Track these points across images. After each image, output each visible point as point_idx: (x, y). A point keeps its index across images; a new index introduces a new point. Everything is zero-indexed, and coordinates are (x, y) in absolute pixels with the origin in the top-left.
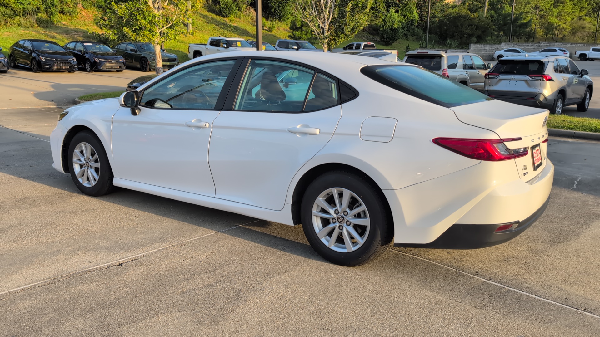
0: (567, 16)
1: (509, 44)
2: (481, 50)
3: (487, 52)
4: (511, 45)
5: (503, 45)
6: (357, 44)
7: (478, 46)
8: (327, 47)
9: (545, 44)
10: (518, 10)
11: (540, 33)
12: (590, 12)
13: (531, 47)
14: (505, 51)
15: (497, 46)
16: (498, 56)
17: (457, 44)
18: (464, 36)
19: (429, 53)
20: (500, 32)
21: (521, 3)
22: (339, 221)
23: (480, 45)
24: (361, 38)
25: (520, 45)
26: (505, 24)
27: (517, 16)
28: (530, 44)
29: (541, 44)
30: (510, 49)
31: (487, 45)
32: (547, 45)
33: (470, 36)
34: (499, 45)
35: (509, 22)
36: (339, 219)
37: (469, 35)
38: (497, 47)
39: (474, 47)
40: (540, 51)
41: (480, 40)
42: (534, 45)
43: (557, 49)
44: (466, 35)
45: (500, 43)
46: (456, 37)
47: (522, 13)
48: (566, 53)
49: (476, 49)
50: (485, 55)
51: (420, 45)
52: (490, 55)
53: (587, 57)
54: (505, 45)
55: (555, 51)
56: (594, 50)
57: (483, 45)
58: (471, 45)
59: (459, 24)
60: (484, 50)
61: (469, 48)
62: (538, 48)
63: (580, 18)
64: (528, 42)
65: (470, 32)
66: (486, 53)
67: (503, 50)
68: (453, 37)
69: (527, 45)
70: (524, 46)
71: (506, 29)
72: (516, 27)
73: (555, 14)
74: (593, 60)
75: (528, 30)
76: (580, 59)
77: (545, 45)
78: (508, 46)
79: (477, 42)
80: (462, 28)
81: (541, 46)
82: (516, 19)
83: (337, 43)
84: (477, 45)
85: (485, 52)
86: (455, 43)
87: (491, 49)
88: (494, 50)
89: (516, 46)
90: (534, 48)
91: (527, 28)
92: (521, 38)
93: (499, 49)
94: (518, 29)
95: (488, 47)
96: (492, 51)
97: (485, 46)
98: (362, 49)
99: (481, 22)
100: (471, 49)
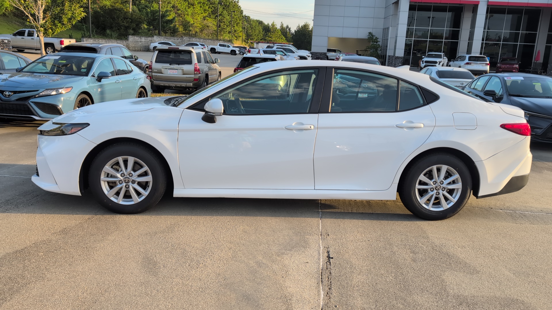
0: (197, 16)
1: (160, 37)
2: (138, 41)
3: (143, 43)
4: (162, 38)
5: (156, 38)
6: (29, 31)
7: (136, 37)
8: (43, 35)
9: (186, 38)
10: (163, 8)
11: (181, 29)
12: (210, 14)
13: (177, 41)
14: (159, 43)
15: (151, 38)
16: (154, 48)
17: (117, 35)
18: (121, 28)
19: (180, 49)
20: (150, 26)
21: (165, 2)
22: (437, 189)
23: (137, 37)
24: (15, 23)
25: (168, 39)
26: (154, 20)
27: (163, 13)
28: (176, 38)
29: (184, 39)
30: (163, 42)
31: (143, 37)
32: (188, 39)
33: (127, 28)
34: (152, 38)
35: (157, 18)
36: (437, 187)
37: (125, 27)
38: (151, 40)
39: (132, 39)
40: (185, 45)
41: (136, 32)
42: (179, 39)
43: (198, 43)
44: (123, 27)
45: (153, 36)
46: (115, 28)
47: (167, 11)
48: (205, 47)
49: (134, 40)
50: (142, 46)
51: (82, 34)
52: (146, 47)
53: (216, 51)
54: (157, 38)
55: (197, 45)
56: (220, 45)
57: (139, 37)
58: (130, 36)
59: (116, 16)
60: (141, 41)
61: (128, 39)
62: (182, 42)
63: (204, 18)
64: (173, 36)
65: (127, 25)
66: (143, 45)
67: (158, 43)
68: (111, 28)
69: (173, 39)
70: (172, 40)
71: (155, 23)
72: (164, 23)
73: (190, 14)
74: (219, 53)
75: (172, 25)
76: (211, 52)
77: (186, 40)
78: (159, 39)
79: (133, 35)
80: (118, 20)
81: (184, 40)
82: (163, 16)
83: (55, 32)
84: (134, 36)
85: (142, 43)
86: (115, 34)
87: (146, 41)
88: (148, 42)
89: (165, 39)
90: (179, 42)
91: (171, 24)
92: (167, 33)
93: (153, 41)
94: (165, 24)
95: (143, 39)
96: (147, 43)
97: (141, 38)
98: (36, 37)
99: (134, 16)
100: (130, 40)
